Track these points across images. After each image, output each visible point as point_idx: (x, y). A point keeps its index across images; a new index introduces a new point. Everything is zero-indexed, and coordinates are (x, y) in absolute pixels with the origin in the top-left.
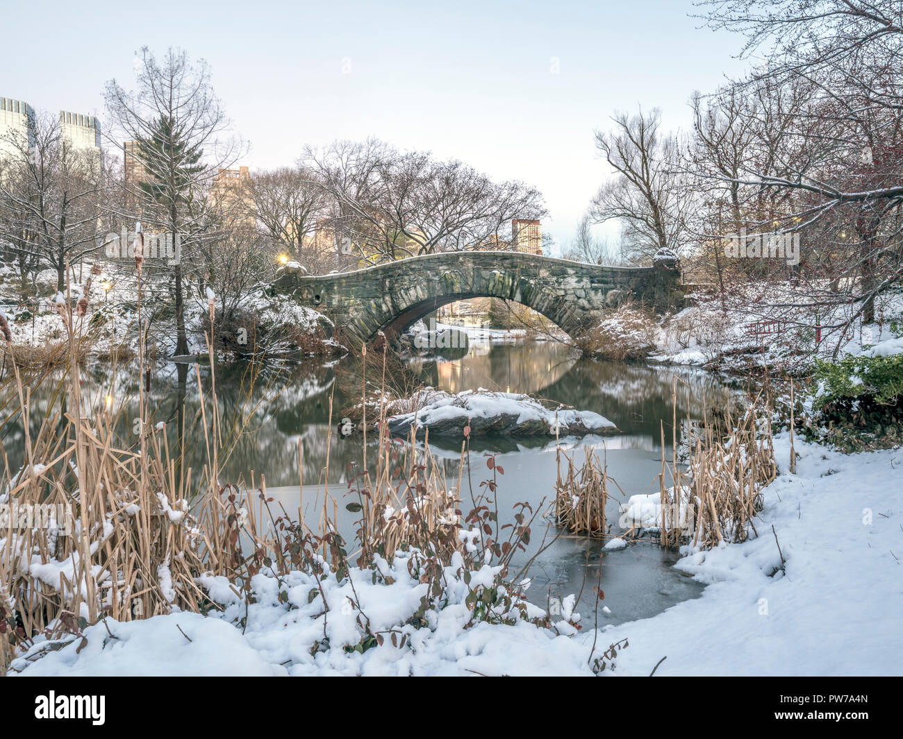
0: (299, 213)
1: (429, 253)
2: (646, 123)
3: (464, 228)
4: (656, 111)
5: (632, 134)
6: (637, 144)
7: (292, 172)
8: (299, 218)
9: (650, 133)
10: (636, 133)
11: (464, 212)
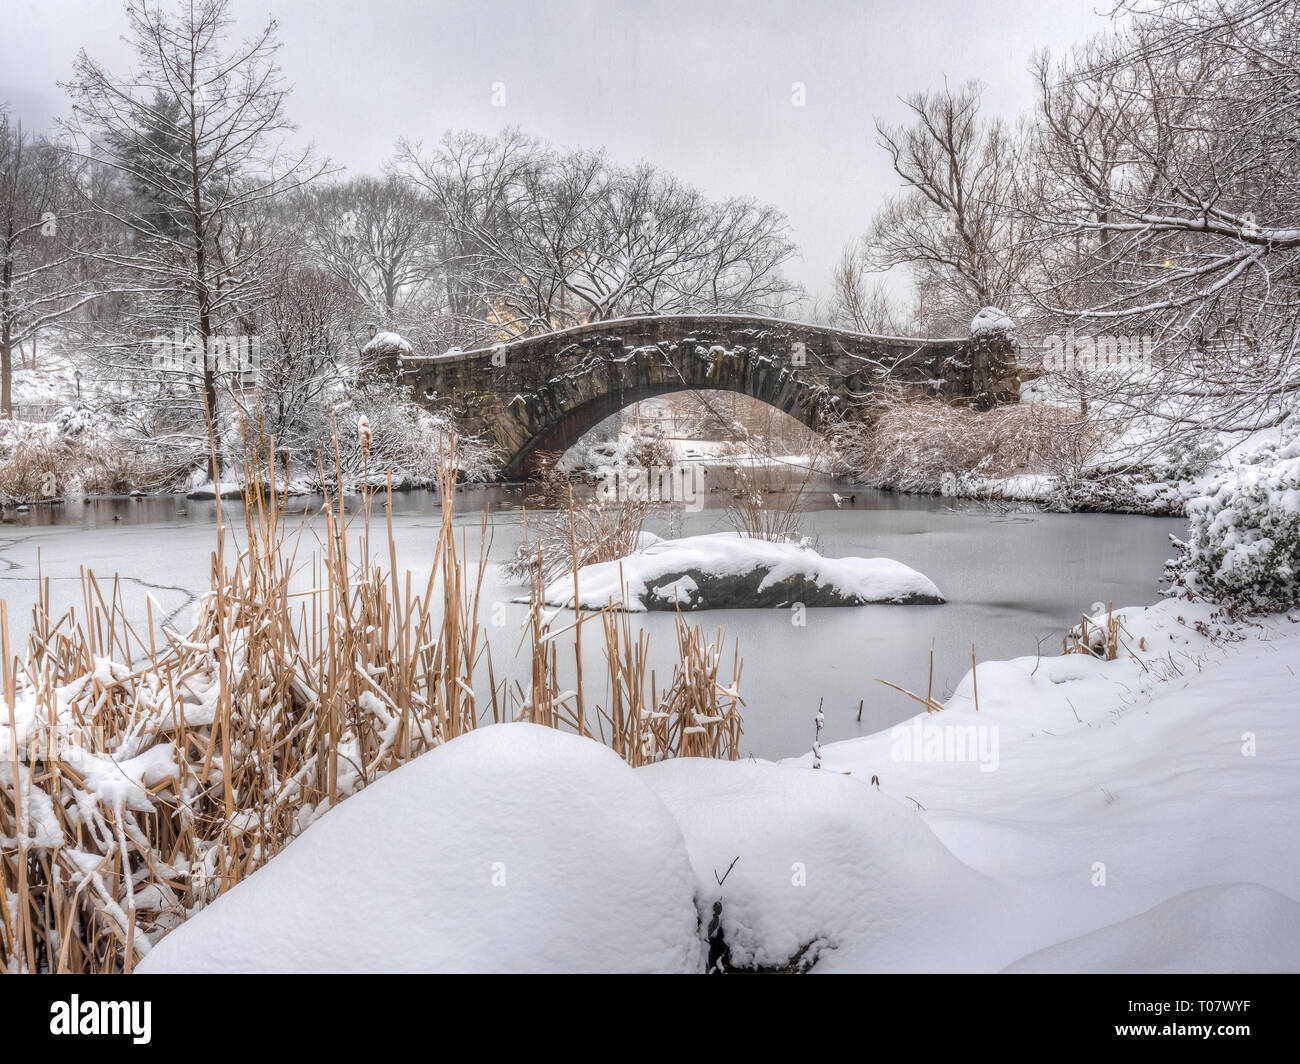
0: (387, 253)
1: (605, 319)
2: (956, 108)
3: (662, 277)
4: (972, 85)
5: (934, 125)
6: (941, 141)
7: (376, 186)
8: (388, 260)
9: (963, 124)
10: (940, 125)
11: (662, 250)
